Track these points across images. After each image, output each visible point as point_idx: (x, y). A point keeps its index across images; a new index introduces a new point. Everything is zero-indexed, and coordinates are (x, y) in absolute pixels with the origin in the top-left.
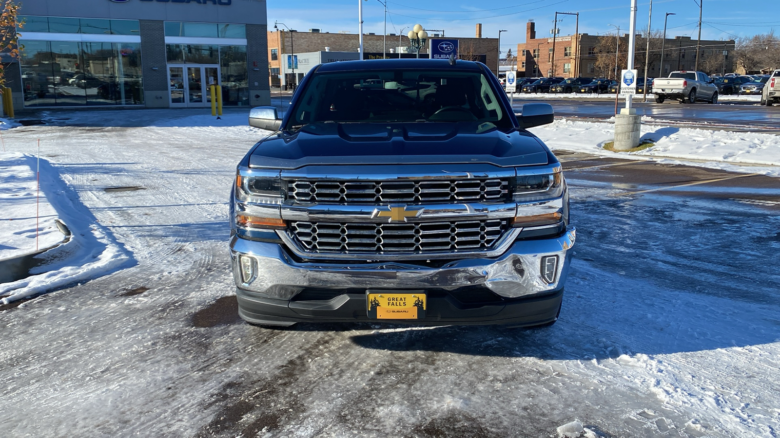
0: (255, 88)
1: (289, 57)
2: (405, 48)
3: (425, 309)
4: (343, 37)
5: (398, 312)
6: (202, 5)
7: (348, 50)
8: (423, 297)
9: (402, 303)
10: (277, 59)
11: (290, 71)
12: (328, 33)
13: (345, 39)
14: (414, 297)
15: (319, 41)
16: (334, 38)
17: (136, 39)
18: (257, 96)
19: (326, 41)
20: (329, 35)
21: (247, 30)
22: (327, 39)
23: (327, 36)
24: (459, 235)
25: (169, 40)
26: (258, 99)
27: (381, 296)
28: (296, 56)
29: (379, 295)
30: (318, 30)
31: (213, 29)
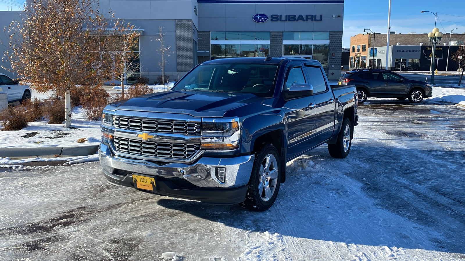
0: (332, 69)
1: (372, 49)
2: (456, 42)
3: (155, 186)
4: (411, 36)
5: (145, 185)
6: (305, 22)
7: (414, 44)
8: (153, 180)
9: (146, 181)
10: (365, 51)
11: (371, 58)
12: (400, 34)
13: (411, 37)
14: (150, 179)
15: (394, 39)
16: (405, 37)
17: (267, 42)
18: (333, 74)
19: (398, 39)
20: (401, 35)
21: (330, 35)
22: (400, 38)
23: (399, 36)
24: (174, 150)
25: (285, 42)
26: (333, 75)
27: (137, 177)
28: (376, 49)
29: (136, 176)
30: (394, 32)
31: (310, 35)
